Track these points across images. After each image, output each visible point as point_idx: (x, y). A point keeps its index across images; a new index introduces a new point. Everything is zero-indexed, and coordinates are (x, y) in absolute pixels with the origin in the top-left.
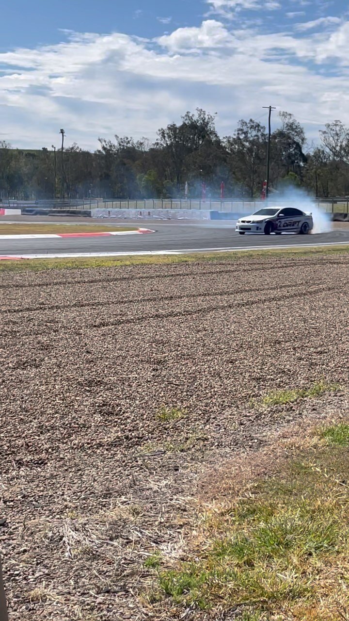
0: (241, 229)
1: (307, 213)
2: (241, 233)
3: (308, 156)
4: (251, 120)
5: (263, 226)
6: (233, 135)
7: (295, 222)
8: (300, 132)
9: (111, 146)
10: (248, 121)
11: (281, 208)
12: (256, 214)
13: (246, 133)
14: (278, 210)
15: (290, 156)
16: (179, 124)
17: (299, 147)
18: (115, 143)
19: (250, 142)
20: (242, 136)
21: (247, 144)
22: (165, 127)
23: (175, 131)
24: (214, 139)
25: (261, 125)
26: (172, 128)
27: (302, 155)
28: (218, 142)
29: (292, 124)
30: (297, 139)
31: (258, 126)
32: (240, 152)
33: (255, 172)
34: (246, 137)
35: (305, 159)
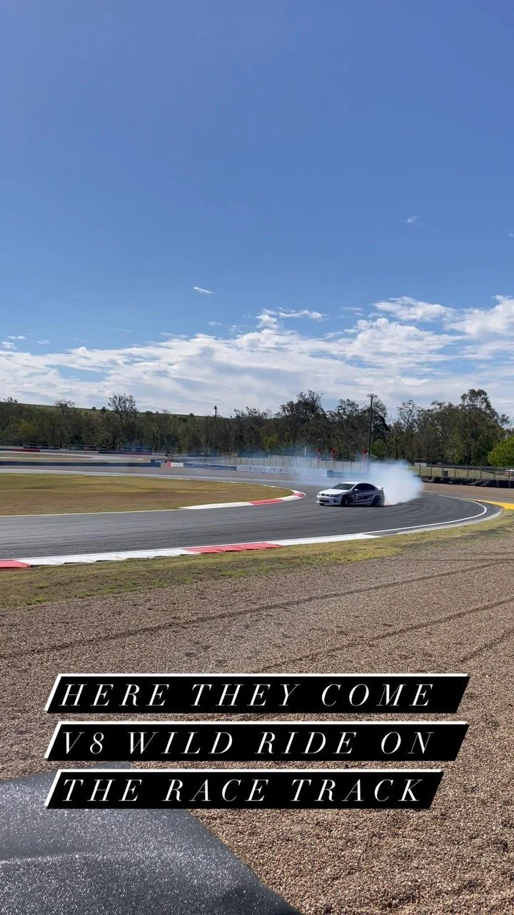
0: (321, 501)
1: (379, 488)
2: (321, 504)
3: (390, 426)
4: (348, 400)
5: (340, 499)
6: (334, 409)
7: (368, 496)
8: (383, 409)
9: (243, 415)
10: (346, 401)
11: (356, 483)
12: (334, 488)
13: (344, 409)
14: (353, 485)
15: (376, 426)
16: (295, 401)
17: (382, 419)
18: (246, 412)
19: (347, 415)
20: (341, 412)
21: (345, 417)
22: (285, 404)
23: (293, 407)
24: (321, 413)
25: (356, 403)
26: (291, 404)
27: (385, 425)
28: (324, 415)
29: (378, 402)
30: (381, 413)
31: (354, 404)
32: (340, 422)
33: (350, 437)
34: (345, 412)
35: (387, 428)
